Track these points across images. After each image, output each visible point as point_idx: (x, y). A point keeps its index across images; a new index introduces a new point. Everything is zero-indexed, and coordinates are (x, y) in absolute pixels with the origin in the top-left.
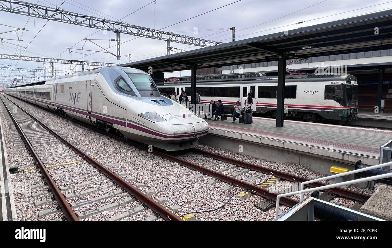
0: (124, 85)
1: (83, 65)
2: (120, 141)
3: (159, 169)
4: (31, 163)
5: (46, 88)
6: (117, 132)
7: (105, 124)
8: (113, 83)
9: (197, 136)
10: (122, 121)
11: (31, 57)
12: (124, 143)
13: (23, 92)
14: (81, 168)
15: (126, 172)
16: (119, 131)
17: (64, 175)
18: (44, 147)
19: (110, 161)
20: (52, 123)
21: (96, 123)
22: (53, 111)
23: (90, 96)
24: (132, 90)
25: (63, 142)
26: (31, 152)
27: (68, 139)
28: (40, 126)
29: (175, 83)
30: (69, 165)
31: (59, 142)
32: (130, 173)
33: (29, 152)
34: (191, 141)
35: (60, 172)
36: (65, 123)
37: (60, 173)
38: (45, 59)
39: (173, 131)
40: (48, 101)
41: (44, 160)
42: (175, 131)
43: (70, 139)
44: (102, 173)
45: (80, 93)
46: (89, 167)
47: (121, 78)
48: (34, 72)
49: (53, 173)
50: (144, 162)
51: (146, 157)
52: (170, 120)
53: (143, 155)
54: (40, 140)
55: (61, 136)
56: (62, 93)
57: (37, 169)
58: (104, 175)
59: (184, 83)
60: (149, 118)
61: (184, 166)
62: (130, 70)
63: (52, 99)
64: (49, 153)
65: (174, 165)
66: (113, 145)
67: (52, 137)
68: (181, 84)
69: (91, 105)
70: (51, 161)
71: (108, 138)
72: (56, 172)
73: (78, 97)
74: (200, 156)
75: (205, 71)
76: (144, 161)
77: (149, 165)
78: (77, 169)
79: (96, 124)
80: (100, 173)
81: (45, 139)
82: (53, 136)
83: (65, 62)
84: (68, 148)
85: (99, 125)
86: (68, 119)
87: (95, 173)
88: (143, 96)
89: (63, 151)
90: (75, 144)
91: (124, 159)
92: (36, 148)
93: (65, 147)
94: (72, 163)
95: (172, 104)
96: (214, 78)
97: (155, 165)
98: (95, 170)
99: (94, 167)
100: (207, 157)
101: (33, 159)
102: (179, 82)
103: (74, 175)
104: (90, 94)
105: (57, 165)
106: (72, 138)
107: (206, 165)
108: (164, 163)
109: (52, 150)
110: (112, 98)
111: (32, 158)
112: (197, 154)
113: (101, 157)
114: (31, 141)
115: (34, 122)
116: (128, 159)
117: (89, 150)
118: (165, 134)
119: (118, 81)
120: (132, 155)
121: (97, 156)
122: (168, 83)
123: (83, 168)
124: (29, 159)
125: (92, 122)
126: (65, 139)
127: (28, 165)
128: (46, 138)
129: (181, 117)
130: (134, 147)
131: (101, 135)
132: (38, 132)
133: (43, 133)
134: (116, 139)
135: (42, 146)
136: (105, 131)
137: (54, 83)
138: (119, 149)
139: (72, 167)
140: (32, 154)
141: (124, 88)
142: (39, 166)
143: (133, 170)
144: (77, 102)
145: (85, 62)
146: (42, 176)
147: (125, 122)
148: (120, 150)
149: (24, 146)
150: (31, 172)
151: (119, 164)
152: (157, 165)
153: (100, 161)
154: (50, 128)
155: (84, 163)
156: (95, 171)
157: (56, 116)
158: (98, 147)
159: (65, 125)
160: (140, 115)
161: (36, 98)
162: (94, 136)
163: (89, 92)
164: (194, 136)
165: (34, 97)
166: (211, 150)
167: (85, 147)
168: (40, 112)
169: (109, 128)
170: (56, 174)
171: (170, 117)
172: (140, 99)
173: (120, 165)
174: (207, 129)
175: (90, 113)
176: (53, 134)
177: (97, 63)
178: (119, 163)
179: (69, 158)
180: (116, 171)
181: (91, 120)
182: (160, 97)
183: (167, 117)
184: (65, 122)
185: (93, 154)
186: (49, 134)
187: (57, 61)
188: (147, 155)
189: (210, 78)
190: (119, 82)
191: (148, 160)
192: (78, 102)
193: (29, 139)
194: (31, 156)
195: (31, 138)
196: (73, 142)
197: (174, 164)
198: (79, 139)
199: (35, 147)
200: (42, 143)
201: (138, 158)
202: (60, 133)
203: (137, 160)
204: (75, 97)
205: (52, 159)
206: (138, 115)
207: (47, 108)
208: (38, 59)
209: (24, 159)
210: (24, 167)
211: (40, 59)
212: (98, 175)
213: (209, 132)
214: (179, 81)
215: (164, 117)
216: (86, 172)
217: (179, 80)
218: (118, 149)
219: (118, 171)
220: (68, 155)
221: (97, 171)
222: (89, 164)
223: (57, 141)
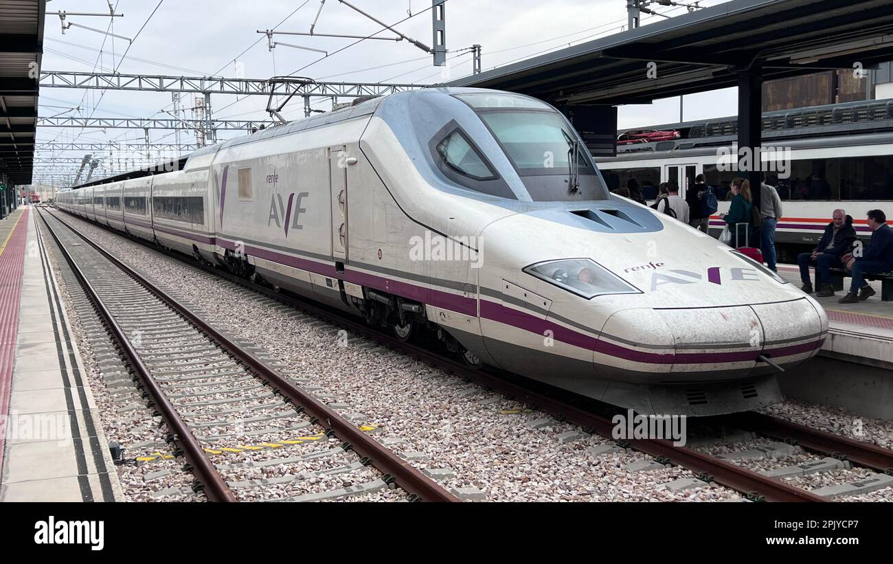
0: (467, 157)
1: (306, 97)
2: (450, 373)
3: (612, 487)
4: (157, 437)
5: (187, 182)
6: (440, 337)
7: (396, 305)
8: (424, 153)
9: (776, 361)
10: (460, 293)
11: (140, 77)
12: (467, 380)
13: (114, 202)
14: (321, 463)
15: (484, 490)
16: (447, 333)
17: (265, 483)
18: (193, 385)
19: (419, 442)
20: (211, 304)
21: (365, 306)
22: (211, 264)
23: (344, 203)
24: (496, 176)
25: (253, 369)
26: (154, 401)
27: (270, 361)
28: (174, 313)
29: (657, 150)
30: (279, 451)
31: (238, 371)
32: (497, 492)
33: (146, 400)
34: (747, 383)
35: (251, 472)
36: (254, 307)
37: (251, 474)
38: (182, 79)
39: (669, 334)
40: (196, 226)
41: (197, 428)
42: (679, 334)
43: (274, 361)
44: (397, 486)
45: (306, 195)
46: (346, 461)
47: (453, 131)
48: (146, 129)
49: (228, 472)
50: (548, 455)
51: (557, 440)
52: (653, 288)
53: (542, 429)
54: (176, 362)
55: (244, 350)
56: (242, 199)
57: (176, 456)
58: (402, 493)
59: (697, 146)
60: (567, 280)
61: (720, 485)
62: (488, 98)
63: (210, 222)
64: (210, 407)
65: (675, 478)
66: (425, 386)
67: (214, 352)
68: (686, 151)
69: (344, 237)
70: (217, 434)
71: (404, 360)
72: (238, 470)
73: (299, 210)
74: (789, 450)
75: (789, 95)
76: (550, 451)
77: (571, 467)
78: (308, 465)
79: (361, 308)
80: (388, 483)
81: (191, 359)
82: (219, 351)
83: (244, 87)
84: (269, 392)
85: (374, 313)
86: (261, 293)
87: (371, 485)
88: (541, 195)
89: (256, 402)
90: (293, 377)
91: (471, 438)
92: (167, 389)
93: (259, 389)
94: (288, 445)
95: (658, 226)
96: (839, 117)
97: (593, 469)
98: (370, 474)
99: (366, 463)
100: (822, 455)
101: (161, 424)
102: (678, 143)
103: (297, 486)
104: (344, 195)
105: (239, 446)
106: (280, 358)
107: (819, 486)
108: (631, 467)
109: (218, 396)
110: (422, 208)
111: (158, 419)
112: (774, 439)
113: (387, 428)
114: (150, 365)
115: (154, 301)
116: (485, 439)
117: (341, 402)
118: (635, 345)
119: (441, 143)
120: (500, 427)
121: (373, 424)
122: (628, 151)
123: (327, 465)
124: (150, 422)
125: (349, 300)
126: (259, 358)
127: (146, 442)
128: (196, 355)
129: (699, 277)
130: (507, 399)
131: (378, 349)
132: (168, 335)
133: (184, 339)
134: (434, 366)
135: (187, 380)
136: (394, 335)
137: (215, 162)
138: (450, 403)
139: (290, 459)
140: (156, 406)
141: (464, 168)
142: (182, 448)
143: (508, 484)
144: (296, 226)
145: (313, 86)
146: (194, 481)
147: (471, 296)
148: (453, 406)
149: (131, 381)
150: (161, 465)
151: (453, 457)
152: (604, 470)
153: (385, 440)
154: (205, 321)
155: (328, 446)
156: (368, 478)
157: (222, 282)
158: (372, 392)
159: (254, 311)
160: (530, 270)
161: (155, 220)
162: (355, 353)
163: (338, 186)
164: (762, 361)
165: (147, 217)
166: (836, 425)
167: (327, 389)
168: (167, 268)
169: (409, 325)
170: (238, 478)
171: (655, 277)
172: (526, 209)
173: (458, 459)
174: (818, 331)
175: (340, 266)
176: (217, 341)
177: (356, 85)
178: (455, 452)
179: (278, 425)
180: (444, 481)
181: (343, 294)
182: (606, 199)
183: (642, 279)
184: (253, 304)
185: (357, 415)
186: (203, 342)
187: (222, 86)
188: (560, 432)
189: (822, 121)
190: (446, 146)
191: (564, 450)
192: (300, 227)
193: (145, 356)
194: (156, 415)
195: (147, 356)
196: (284, 370)
197: (676, 471)
198: (304, 363)
199: (165, 386)
200: (185, 373)
201: (523, 439)
202: (239, 340)
203: (521, 446)
204: (289, 212)
205: (220, 428)
206: (523, 270)
207: (191, 252)
208: (161, 83)
209: (135, 423)
210: (137, 449)
211: (166, 82)
212: (383, 489)
213: (827, 346)
214: (676, 138)
215: (629, 277)
216: (338, 479)
217: (677, 134)
218: (445, 403)
219: (455, 482)
220: (273, 416)
221: (375, 478)
222: (347, 448)
223: (230, 367)
